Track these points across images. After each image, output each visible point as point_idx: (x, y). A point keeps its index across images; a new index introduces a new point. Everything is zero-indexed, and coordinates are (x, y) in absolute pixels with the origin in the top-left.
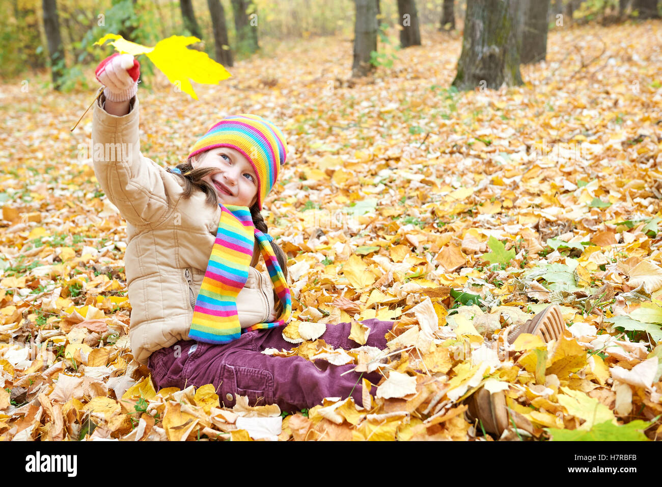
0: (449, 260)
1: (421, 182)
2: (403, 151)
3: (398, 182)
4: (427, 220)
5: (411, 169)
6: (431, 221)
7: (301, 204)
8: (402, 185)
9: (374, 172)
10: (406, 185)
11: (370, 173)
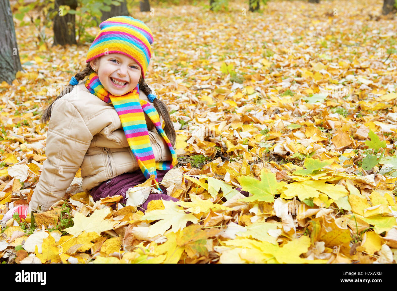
0: (340, 142)
1: (369, 86)
2: (371, 64)
3: (353, 84)
4: (351, 112)
5: (368, 76)
6: (353, 113)
7: (283, 91)
8: (355, 86)
9: (343, 76)
10: (358, 87)
11: (341, 76)
